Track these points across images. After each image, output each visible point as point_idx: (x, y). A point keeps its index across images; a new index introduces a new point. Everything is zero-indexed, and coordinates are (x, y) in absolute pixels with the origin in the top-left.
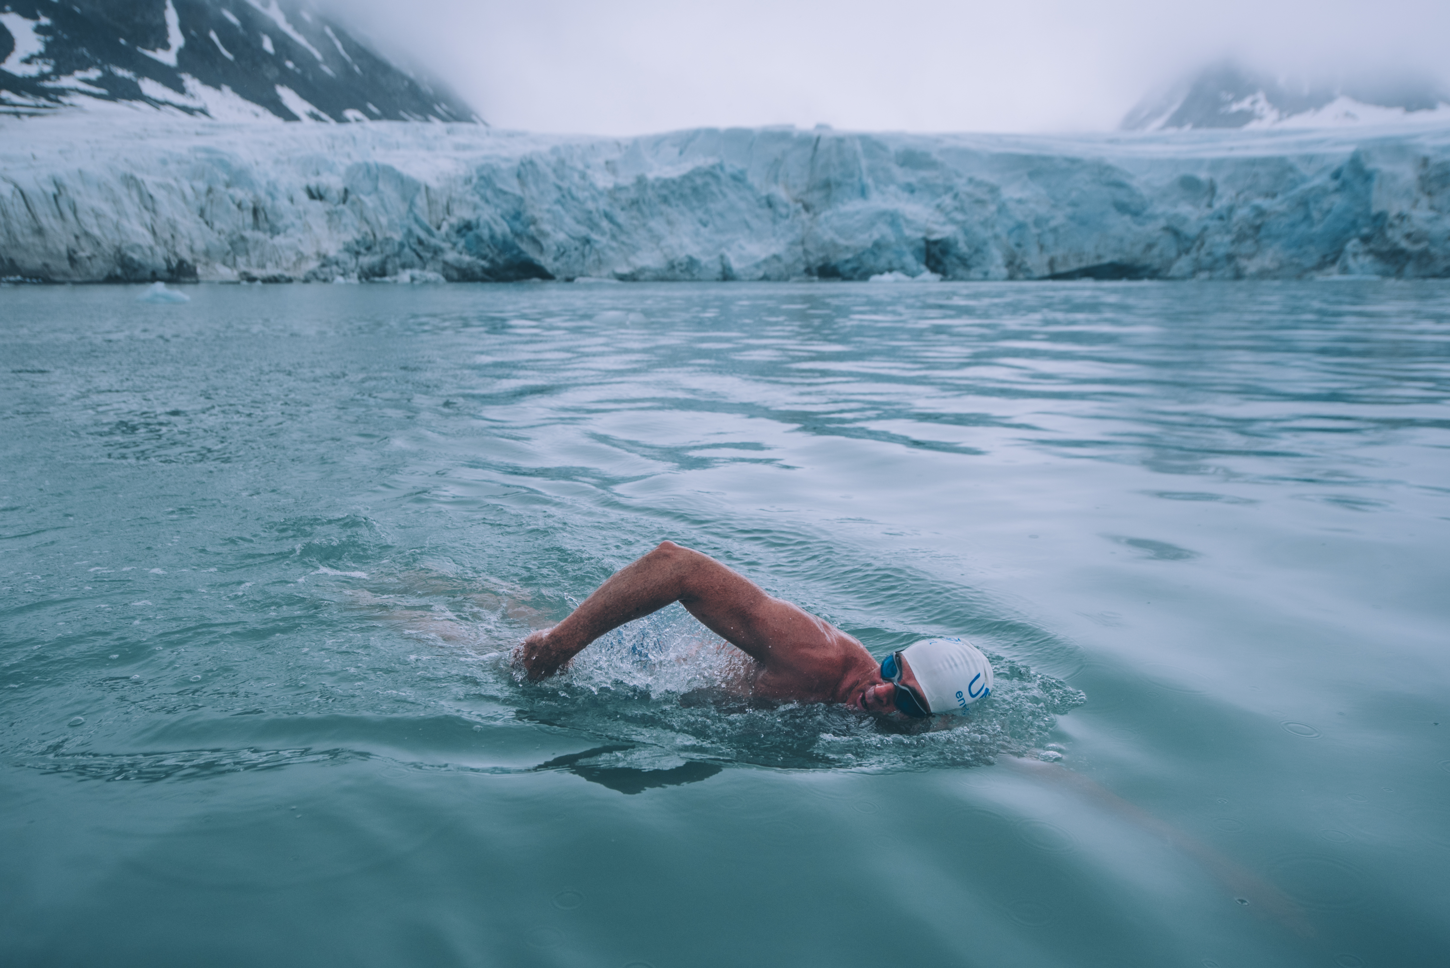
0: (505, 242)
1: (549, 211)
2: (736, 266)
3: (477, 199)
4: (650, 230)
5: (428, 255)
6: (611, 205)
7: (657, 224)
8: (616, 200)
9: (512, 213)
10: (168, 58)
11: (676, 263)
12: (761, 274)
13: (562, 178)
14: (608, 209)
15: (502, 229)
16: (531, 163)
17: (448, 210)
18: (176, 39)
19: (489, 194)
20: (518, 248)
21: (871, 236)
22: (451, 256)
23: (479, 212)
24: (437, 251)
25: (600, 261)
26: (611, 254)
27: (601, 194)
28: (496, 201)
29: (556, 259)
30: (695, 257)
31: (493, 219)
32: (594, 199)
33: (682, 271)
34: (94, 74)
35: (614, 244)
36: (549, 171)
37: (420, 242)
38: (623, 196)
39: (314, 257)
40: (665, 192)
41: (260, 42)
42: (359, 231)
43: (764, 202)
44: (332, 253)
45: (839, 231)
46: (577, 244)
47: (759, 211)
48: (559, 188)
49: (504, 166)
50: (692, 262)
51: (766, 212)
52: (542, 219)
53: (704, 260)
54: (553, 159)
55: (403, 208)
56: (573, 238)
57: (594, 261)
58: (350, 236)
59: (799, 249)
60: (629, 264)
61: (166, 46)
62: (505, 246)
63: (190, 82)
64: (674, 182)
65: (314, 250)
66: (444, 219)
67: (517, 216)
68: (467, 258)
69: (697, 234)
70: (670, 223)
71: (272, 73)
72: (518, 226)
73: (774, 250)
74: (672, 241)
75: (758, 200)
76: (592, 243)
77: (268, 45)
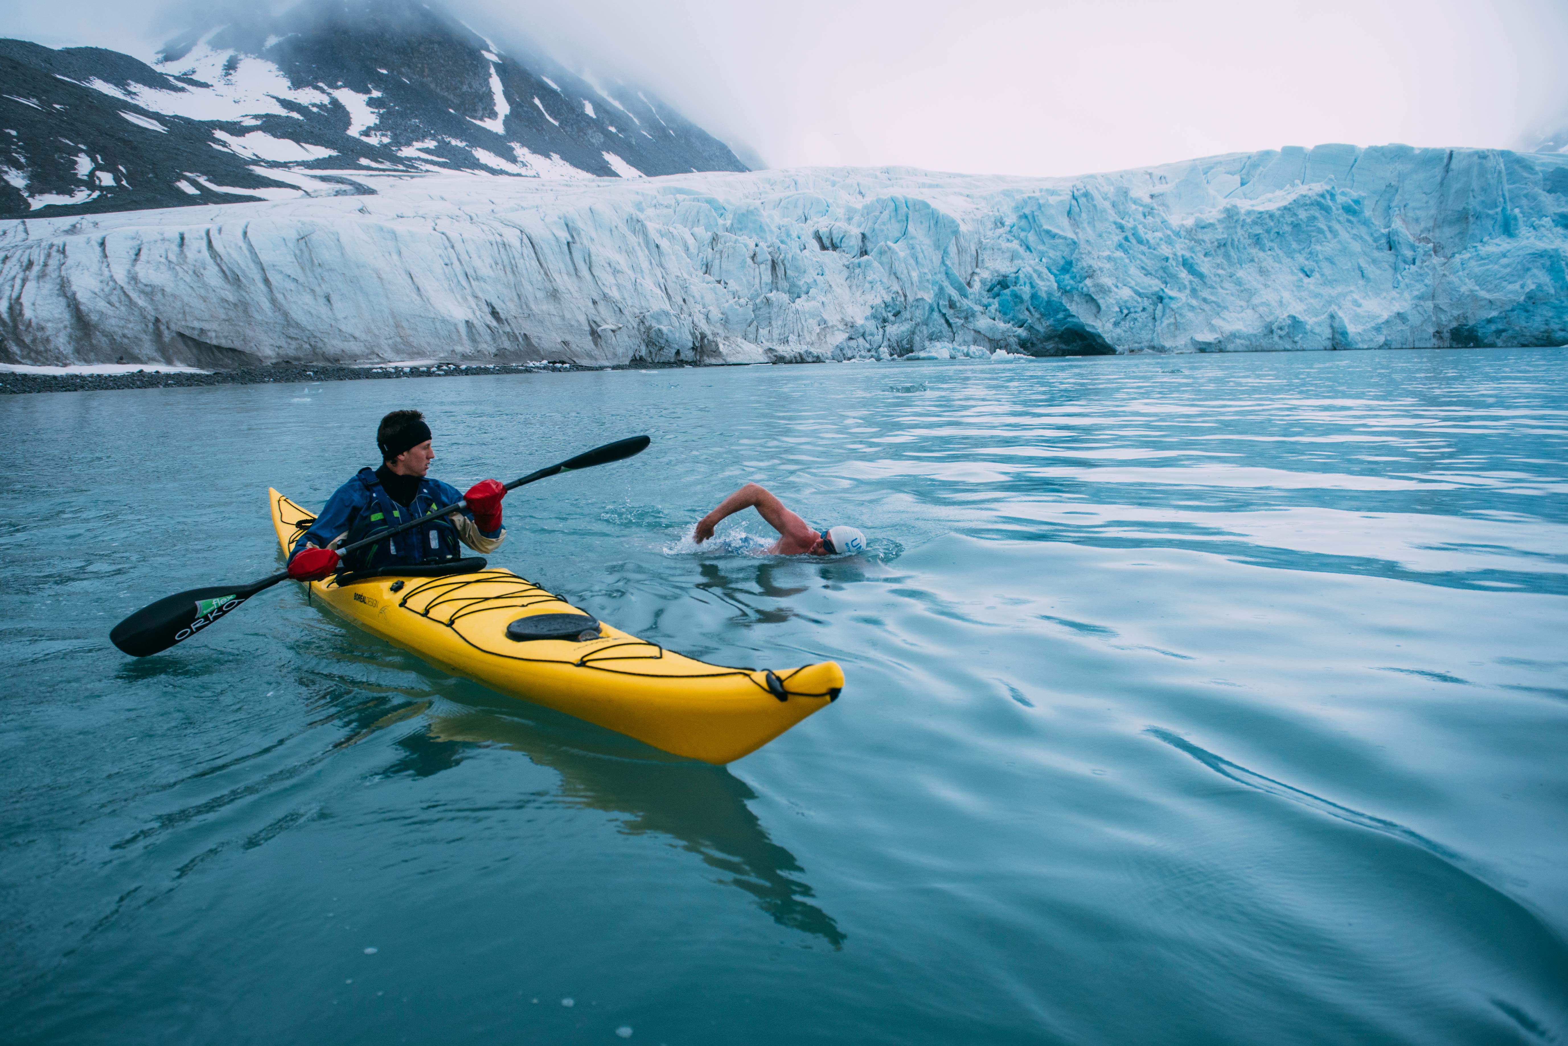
0: (1049, 302)
1: (1109, 259)
2: (1352, 329)
3: (1015, 245)
4: (1239, 283)
5: (957, 322)
6: (1191, 249)
7: (1247, 274)
8: (1199, 242)
9: (1062, 262)
10: (496, 126)
11: (1274, 327)
12: (1381, 339)
13: (1123, 214)
14: (1188, 254)
15: (1047, 285)
16: (1086, 195)
17: (977, 261)
18: (502, 107)
19: (1032, 238)
20: (1066, 310)
21: (1522, 287)
22: (983, 323)
23: (1018, 262)
24: (969, 316)
25: (1176, 325)
26: (1190, 315)
27: (1178, 234)
28: (1041, 248)
29: (1116, 324)
30: (1301, 318)
31: (1035, 271)
32: (1169, 242)
33: (1280, 337)
34: (431, 144)
35: (1194, 302)
36: (1107, 205)
37: (952, 305)
38: (1207, 236)
39: (841, 327)
40: (1258, 230)
41: (582, 107)
42: (888, 289)
43: (1383, 241)
44: (860, 321)
45: (1481, 281)
46: (1146, 303)
47: (1376, 254)
48: (1121, 228)
49: (1052, 200)
50: (1296, 324)
51: (1386, 255)
52: (1101, 269)
53: (1310, 321)
54: (1111, 190)
55: (936, 258)
56: (1140, 295)
57: (1169, 325)
58: (878, 297)
59: (1430, 304)
60: (1213, 328)
61: (493, 115)
62: (1050, 308)
63: (521, 151)
64: (1271, 216)
65: (839, 317)
66: (973, 273)
67: (1067, 267)
68: (1001, 325)
69: (1299, 287)
70: (1262, 272)
71: (597, 139)
72: (1067, 280)
73: (1397, 307)
74: (1268, 296)
75: (1376, 240)
76: (1166, 301)
77: (589, 110)
